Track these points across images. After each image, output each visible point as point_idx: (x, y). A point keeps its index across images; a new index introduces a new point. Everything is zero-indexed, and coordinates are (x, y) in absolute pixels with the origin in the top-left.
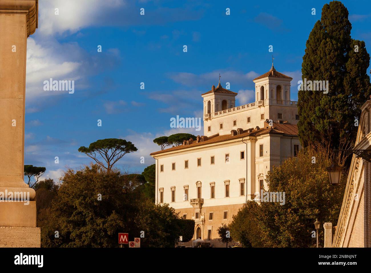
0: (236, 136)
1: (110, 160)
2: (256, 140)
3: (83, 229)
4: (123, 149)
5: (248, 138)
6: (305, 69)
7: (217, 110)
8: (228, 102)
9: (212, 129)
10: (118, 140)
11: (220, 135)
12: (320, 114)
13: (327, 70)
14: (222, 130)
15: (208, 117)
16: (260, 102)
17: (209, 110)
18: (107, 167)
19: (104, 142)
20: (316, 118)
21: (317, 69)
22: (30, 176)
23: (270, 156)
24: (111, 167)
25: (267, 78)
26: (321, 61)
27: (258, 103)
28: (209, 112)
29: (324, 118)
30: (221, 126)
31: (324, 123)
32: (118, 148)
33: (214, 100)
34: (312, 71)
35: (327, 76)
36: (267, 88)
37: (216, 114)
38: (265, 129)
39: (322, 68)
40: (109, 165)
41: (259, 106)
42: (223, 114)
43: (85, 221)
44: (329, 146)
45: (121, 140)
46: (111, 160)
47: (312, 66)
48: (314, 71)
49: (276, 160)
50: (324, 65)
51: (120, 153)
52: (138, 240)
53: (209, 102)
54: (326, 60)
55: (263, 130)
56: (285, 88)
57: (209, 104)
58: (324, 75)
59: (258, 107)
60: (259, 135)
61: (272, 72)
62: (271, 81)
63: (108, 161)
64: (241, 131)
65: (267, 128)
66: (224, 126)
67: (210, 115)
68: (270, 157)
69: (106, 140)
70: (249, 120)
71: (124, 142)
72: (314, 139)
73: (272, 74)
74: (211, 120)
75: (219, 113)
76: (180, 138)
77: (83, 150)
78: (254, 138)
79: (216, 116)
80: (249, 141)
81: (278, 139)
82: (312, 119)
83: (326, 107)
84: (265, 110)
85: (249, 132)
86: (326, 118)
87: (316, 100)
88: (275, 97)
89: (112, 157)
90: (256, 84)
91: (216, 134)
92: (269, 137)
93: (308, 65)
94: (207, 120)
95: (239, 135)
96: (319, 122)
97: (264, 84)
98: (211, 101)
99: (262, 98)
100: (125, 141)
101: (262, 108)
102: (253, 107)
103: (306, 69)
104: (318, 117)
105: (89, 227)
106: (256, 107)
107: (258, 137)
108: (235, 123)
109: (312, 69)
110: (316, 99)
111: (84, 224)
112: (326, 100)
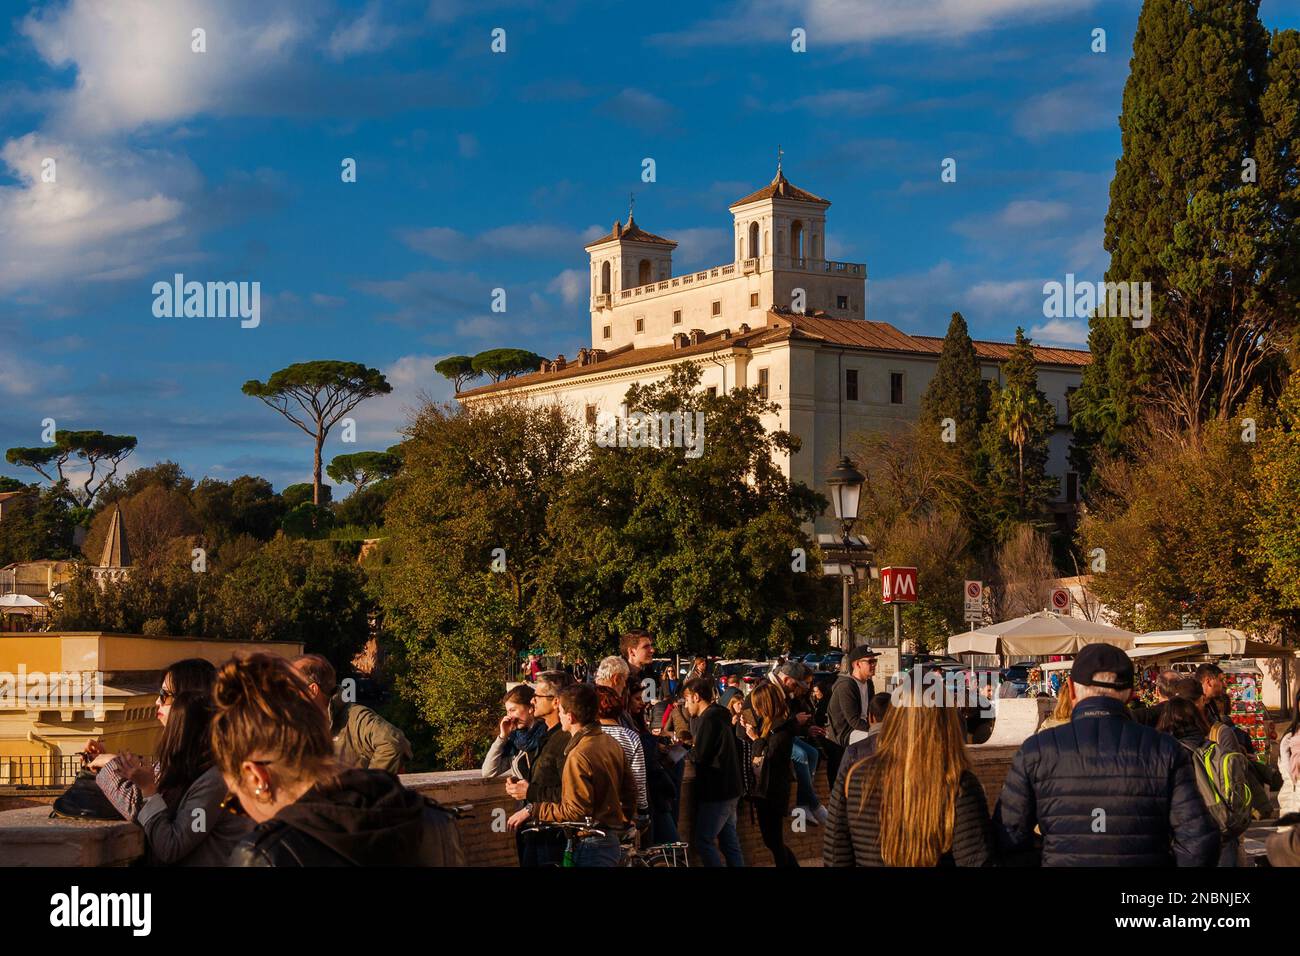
0: (687, 350)
1: (323, 415)
2: (749, 357)
3: (666, 562)
4: (354, 389)
5: (730, 351)
6: (1139, 114)
7: (627, 285)
8: (654, 265)
9: (613, 332)
10: (345, 364)
11: (637, 347)
12: (1189, 243)
13: (1208, 117)
14: (641, 335)
15: (603, 303)
16: (748, 264)
17: (606, 284)
18: (317, 433)
19: (309, 368)
20: (1175, 255)
21: (1178, 115)
22: (94, 458)
23: (790, 397)
24: (326, 432)
25: (770, 201)
26: (1189, 92)
27: (742, 264)
28: (606, 288)
29: (1198, 255)
30: (640, 325)
31: (1199, 269)
32: (343, 384)
33: (619, 261)
34: (1161, 121)
35: (1210, 133)
36: (767, 228)
37: (625, 295)
38: (771, 330)
39: (1194, 113)
40: (322, 428)
41: (747, 274)
42: (644, 295)
43: (670, 536)
44: (1202, 335)
45: (353, 365)
46: (326, 415)
47: (1164, 105)
48: (1167, 120)
49: (804, 408)
50: (1197, 102)
51: (348, 400)
52: (976, 588)
53: (607, 266)
54: (1203, 89)
55: (762, 332)
56: (812, 227)
57: (606, 269)
58: (1200, 131)
59: (742, 274)
60: (761, 345)
61: (781, 185)
62: (778, 208)
63: (319, 418)
64: (701, 336)
65: (776, 326)
66: (646, 324)
67: (609, 298)
68: (788, 400)
69: (313, 363)
70: (716, 308)
71: (360, 371)
72: (1163, 315)
73: (781, 191)
74: (611, 309)
75: (633, 291)
76: (502, 360)
77: (254, 388)
78: (744, 351)
79: (626, 300)
80: (733, 360)
81: (809, 354)
82: (1163, 260)
83: (1207, 222)
84: (763, 283)
85: (723, 337)
86: (1207, 254)
87: (1171, 204)
88: (787, 251)
89: (328, 408)
90: (738, 218)
91: (624, 344)
92: (787, 350)
93: (1151, 104)
94: (600, 309)
95: (694, 345)
96: (1184, 265)
97: (761, 216)
98: (611, 262)
99: (754, 252)
100: (362, 367)
101: (754, 277)
102: (728, 276)
103: (1142, 113)
104: (1183, 253)
105: (689, 554)
106: (735, 274)
107: (754, 351)
108: (677, 317)
109: (1162, 113)
110: (1173, 199)
111: (668, 546)
112: (1210, 202)
